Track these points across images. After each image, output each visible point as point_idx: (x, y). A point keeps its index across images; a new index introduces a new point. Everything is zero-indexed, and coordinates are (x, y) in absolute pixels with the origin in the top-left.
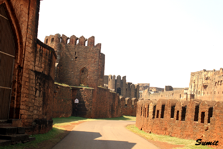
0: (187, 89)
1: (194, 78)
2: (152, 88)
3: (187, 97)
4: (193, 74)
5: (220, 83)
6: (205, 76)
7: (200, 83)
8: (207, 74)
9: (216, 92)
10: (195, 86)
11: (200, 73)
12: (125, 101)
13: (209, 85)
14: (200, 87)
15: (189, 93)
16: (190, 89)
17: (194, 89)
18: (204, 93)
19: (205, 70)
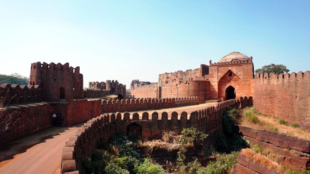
0: (157, 84)
1: (161, 77)
2: (141, 82)
3: (157, 88)
4: (160, 75)
5: (175, 80)
6: (167, 76)
7: (164, 80)
8: (168, 75)
9: (173, 85)
10: (161, 82)
11: (163, 74)
12: (106, 102)
13: (169, 81)
14: (164, 82)
15: (158, 86)
16: (159, 84)
17: (161, 84)
18: (166, 86)
19: (166, 73)
